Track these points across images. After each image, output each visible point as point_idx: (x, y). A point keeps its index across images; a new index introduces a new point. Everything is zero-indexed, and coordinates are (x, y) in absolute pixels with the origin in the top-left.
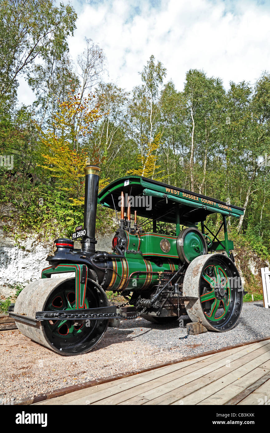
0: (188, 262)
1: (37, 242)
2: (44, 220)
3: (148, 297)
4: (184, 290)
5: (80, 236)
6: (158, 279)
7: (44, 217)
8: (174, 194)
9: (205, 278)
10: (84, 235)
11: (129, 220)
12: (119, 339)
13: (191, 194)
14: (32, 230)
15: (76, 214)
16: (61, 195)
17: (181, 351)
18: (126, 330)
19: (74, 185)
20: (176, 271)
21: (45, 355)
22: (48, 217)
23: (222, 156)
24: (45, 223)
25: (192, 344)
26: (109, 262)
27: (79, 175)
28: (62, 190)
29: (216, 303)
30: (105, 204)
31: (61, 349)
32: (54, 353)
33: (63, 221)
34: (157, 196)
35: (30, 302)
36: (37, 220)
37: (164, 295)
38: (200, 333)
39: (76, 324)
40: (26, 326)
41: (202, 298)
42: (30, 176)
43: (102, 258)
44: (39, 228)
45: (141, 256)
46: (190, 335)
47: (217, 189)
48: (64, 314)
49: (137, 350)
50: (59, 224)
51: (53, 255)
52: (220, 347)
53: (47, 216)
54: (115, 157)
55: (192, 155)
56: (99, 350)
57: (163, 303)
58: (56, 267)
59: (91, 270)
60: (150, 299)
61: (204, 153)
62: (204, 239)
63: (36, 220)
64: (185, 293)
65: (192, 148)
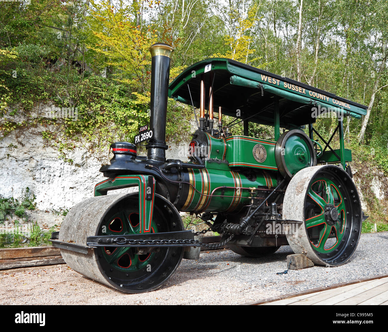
0: (290, 175)
1: (88, 154)
2: (97, 123)
3: (237, 221)
4: (284, 211)
5: (144, 139)
6: (249, 197)
7: (97, 120)
8: (272, 83)
9: (312, 197)
10: (150, 137)
11: (211, 118)
12: (198, 274)
13: (296, 85)
14: (81, 138)
15: (141, 115)
16: (120, 89)
17: (278, 288)
18: (208, 264)
19: (137, 76)
20: (274, 188)
21: (101, 293)
22: (104, 120)
23: (341, 40)
24: (99, 128)
25: (293, 280)
26: (184, 174)
27: (144, 62)
28: (121, 83)
29: (327, 229)
30: (179, 97)
31: (121, 286)
32: (112, 291)
33: (123, 125)
34: (249, 85)
35: (79, 226)
36: (89, 124)
37: (258, 219)
38: (304, 268)
39: (140, 252)
40: (75, 257)
41: (308, 223)
42: (78, 65)
43: (175, 168)
44: (91, 135)
45: (227, 167)
46: (292, 271)
47: (332, 83)
48: (124, 239)
49: (221, 287)
50: (118, 128)
51: (109, 163)
52: (329, 284)
53: (102, 118)
54: (195, 40)
55: (299, 37)
56: (172, 287)
57: (256, 229)
58: (113, 180)
59: (160, 185)
60: (239, 223)
61: (316, 35)
62: (312, 145)
63: (87, 124)
64: (285, 216)
65: (300, 26)
